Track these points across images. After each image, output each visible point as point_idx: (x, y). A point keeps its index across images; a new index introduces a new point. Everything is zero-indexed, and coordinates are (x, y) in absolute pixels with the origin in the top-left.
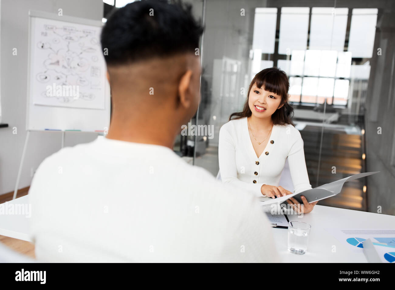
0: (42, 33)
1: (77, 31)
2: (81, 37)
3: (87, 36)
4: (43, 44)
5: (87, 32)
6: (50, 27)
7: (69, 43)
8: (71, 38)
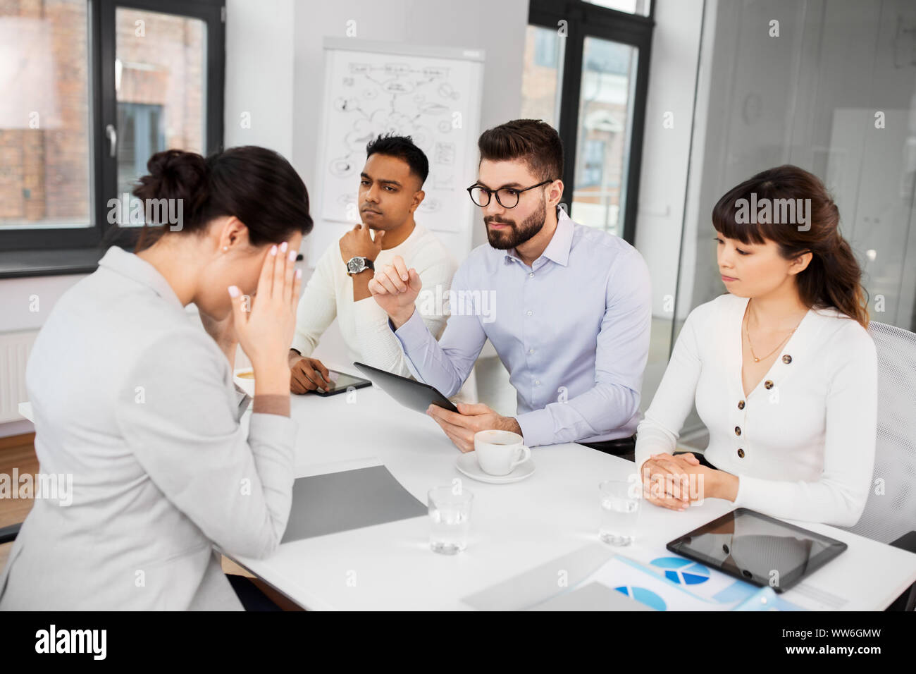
0: (345, 80)
1: (412, 71)
2: (419, 84)
3: (431, 80)
4: (346, 102)
5: (431, 73)
6: (360, 67)
7: (395, 97)
8: (399, 87)
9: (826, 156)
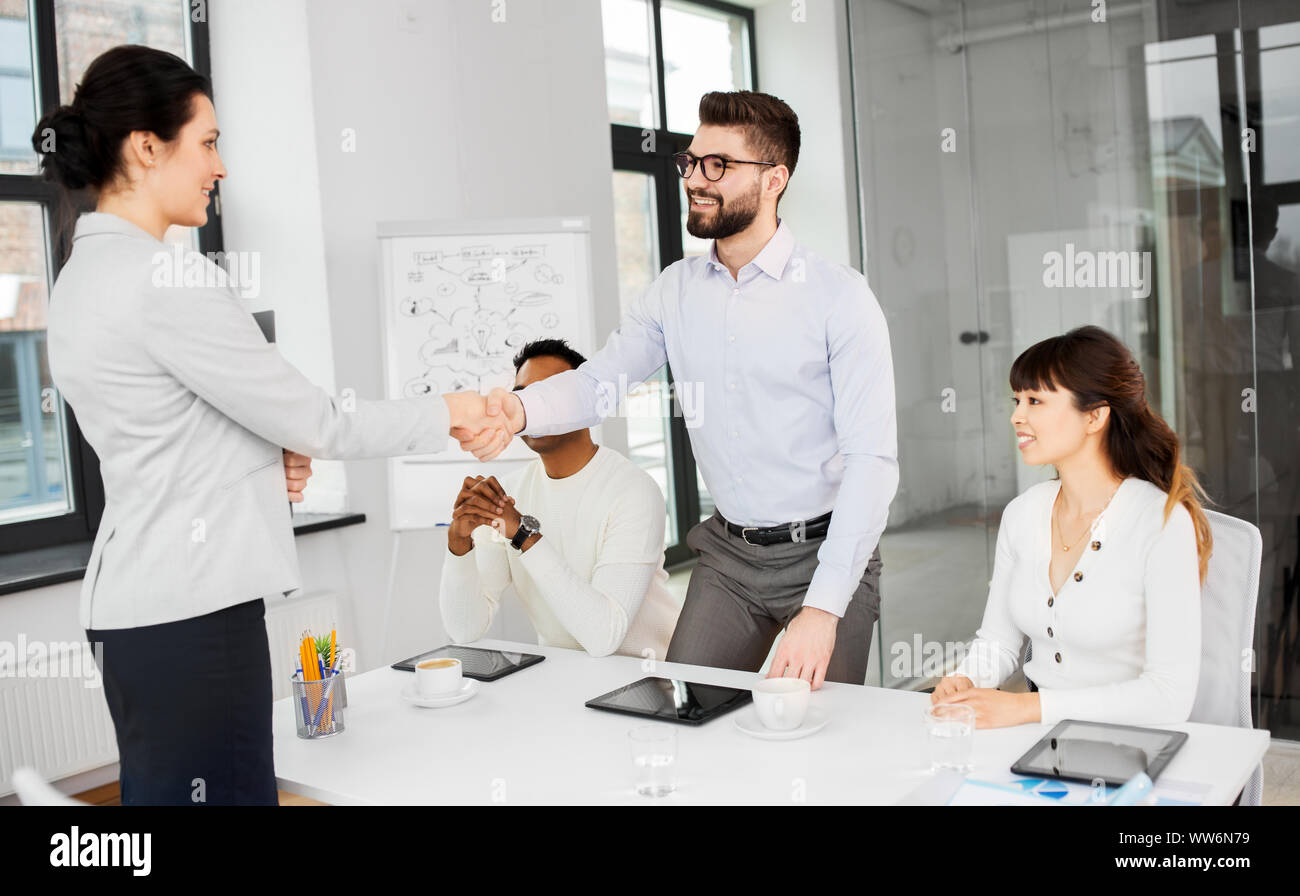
1: (498, 254)
2: (508, 269)
3: (524, 262)
4: (415, 303)
5: (524, 253)
6: (428, 256)
7: (479, 289)
8: (482, 277)
9: (1006, 297)
